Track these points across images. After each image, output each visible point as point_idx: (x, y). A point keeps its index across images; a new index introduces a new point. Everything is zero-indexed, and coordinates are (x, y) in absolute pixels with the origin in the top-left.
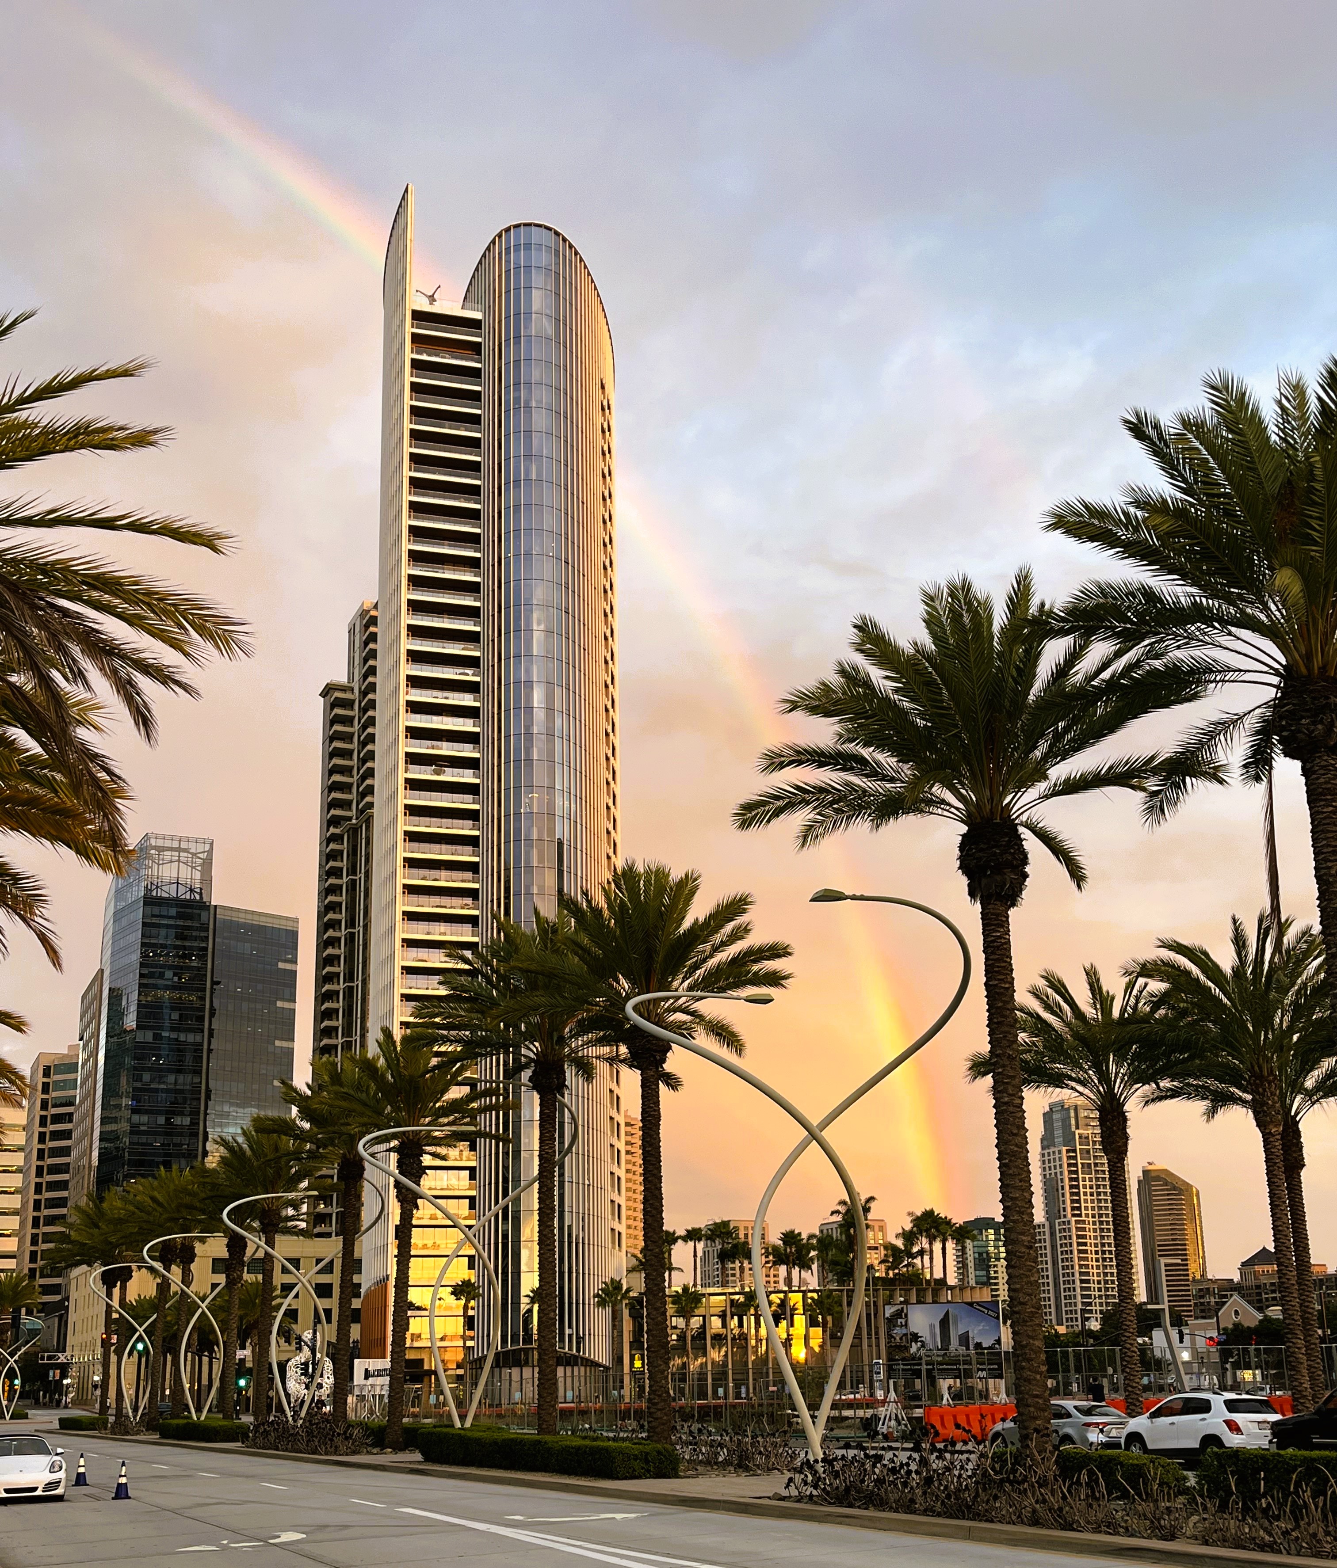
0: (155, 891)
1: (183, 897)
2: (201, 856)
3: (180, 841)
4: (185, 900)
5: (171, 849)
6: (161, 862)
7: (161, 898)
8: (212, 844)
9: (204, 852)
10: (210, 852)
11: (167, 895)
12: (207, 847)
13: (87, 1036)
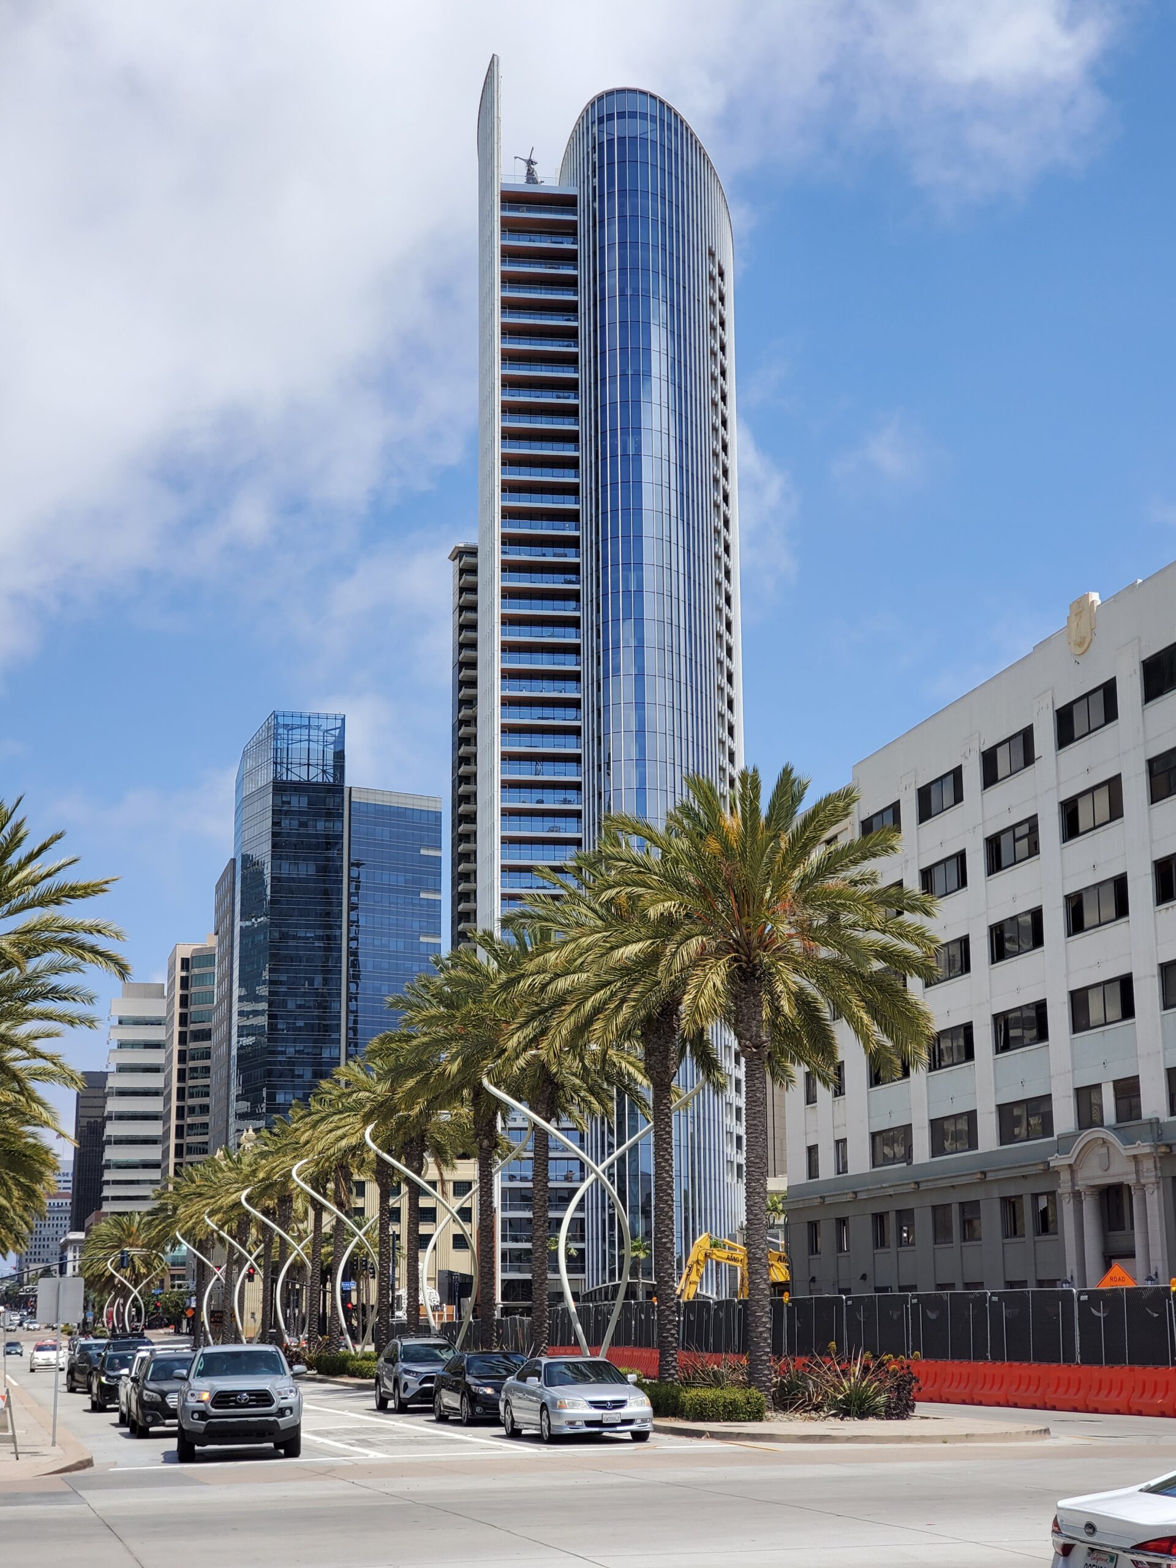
0: (285, 775)
1: (315, 780)
2: (333, 732)
3: (309, 718)
4: (317, 784)
5: (301, 727)
6: (290, 742)
7: (293, 783)
8: (343, 720)
9: (336, 729)
10: (342, 728)
11: (297, 779)
12: (339, 724)
13: (223, 930)
